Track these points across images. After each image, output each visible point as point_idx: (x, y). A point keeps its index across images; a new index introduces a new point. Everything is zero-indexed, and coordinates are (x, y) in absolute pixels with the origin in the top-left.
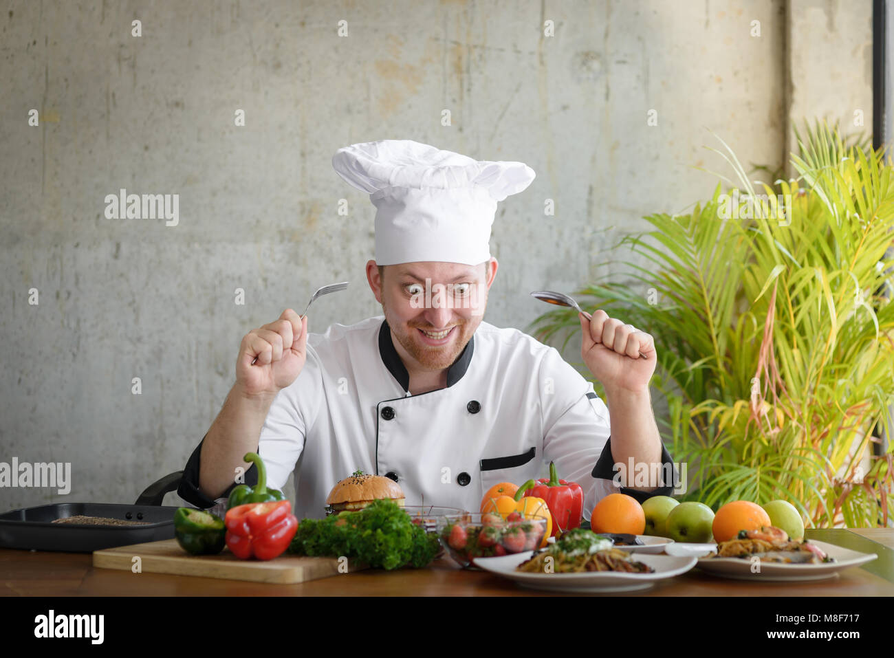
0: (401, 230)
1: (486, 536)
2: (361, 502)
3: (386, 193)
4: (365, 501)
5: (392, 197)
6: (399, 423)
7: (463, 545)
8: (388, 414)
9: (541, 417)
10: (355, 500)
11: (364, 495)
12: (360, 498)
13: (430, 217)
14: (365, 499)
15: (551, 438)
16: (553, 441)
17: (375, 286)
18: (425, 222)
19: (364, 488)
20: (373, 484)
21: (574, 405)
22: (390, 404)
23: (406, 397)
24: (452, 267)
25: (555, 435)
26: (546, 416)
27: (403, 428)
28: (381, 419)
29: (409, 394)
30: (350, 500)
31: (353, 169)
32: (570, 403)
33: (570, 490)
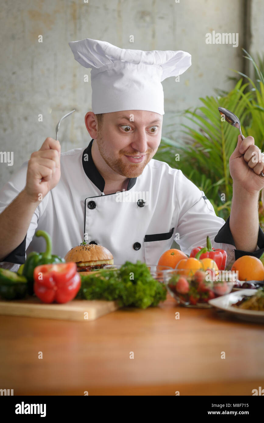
0: (120, 90)
1: (205, 285)
2: (89, 262)
3: (110, 67)
4: (92, 261)
5: (113, 70)
6: (98, 211)
7: (187, 291)
8: (92, 205)
9: (179, 209)
10: (86, 260)
11: (92, 257)
12: (90, 259)
13: (138, 83)
14: (93, 260)
15: (183, 221)
16: (184, 223)
17: (90, 128)
18: (136, 86)
19: (91, 253)
20: (97, 251)
21: (197, 202)
22: (93, 199)
23: (102, 195)
24: (151, 115)
25: (185, 219)
26: (181, 208)
27: (101, 215)
28: (87, 208)
29: (103, 194)
30: (83, 260)
31: (94, 51)
32: (195, 202)
33: (221, 253)
